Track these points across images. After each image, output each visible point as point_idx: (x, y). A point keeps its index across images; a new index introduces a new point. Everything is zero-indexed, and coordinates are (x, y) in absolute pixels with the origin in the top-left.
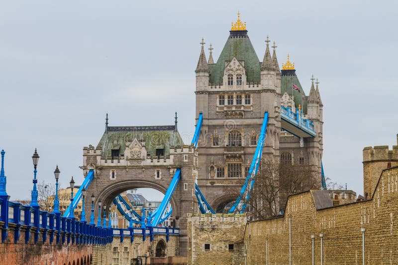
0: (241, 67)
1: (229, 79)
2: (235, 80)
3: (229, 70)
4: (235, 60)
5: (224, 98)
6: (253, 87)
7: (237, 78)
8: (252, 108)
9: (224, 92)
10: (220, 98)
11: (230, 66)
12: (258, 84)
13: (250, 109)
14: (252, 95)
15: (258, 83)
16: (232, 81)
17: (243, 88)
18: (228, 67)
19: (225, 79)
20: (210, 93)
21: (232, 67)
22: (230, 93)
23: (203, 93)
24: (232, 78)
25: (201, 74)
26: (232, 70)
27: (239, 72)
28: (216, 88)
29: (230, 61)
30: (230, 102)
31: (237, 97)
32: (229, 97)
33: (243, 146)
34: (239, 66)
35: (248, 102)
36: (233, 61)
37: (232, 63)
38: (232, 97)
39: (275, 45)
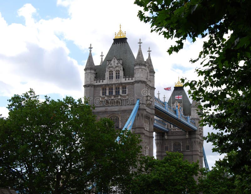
0: (119, 64)
1: (110, 74)
2: (114, 75)
3: (110, 67)
4: (114, 59)
5: (106, 90)
6: (129, 80)
7: (116, 74)
8: (127, 96)
9: (106, 85)
10: (103, 90)
11: (111, 64)
12: (132, 78)
13: (126, 98)
14: (127, 87)
15: (132, 76)
16: (112, 76)
17: (121, 81)
18: (109, 65)
19: (107, 75)
20: (95, 86)
21: (112, 65)
22: (110, 85)
23: (89, 86)
24: (112, 74)
25: (88, 71)
26: (112, 67)
27: (117, 68)
28: (100, 82)
29: (111, 60)
30: (111, 93)
31: (116, 88)
32: (110, 89)
33: (120, 128)
34: (117, 64)
35: (124, 92)
36: (113, 60)
37: (112, 62)
38: (112, 89)
39: (150, 50)
